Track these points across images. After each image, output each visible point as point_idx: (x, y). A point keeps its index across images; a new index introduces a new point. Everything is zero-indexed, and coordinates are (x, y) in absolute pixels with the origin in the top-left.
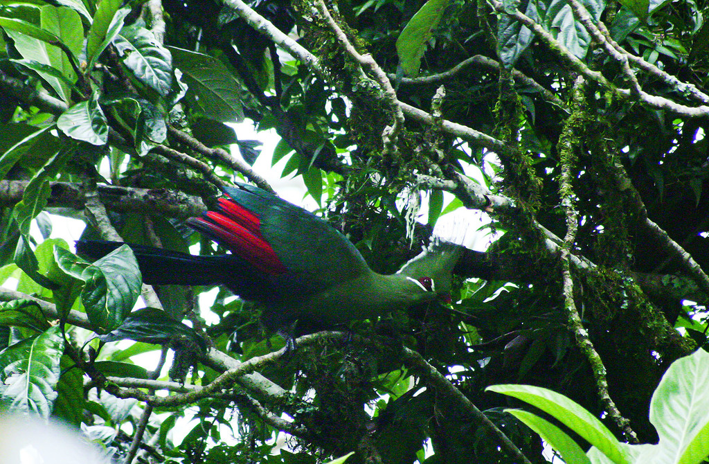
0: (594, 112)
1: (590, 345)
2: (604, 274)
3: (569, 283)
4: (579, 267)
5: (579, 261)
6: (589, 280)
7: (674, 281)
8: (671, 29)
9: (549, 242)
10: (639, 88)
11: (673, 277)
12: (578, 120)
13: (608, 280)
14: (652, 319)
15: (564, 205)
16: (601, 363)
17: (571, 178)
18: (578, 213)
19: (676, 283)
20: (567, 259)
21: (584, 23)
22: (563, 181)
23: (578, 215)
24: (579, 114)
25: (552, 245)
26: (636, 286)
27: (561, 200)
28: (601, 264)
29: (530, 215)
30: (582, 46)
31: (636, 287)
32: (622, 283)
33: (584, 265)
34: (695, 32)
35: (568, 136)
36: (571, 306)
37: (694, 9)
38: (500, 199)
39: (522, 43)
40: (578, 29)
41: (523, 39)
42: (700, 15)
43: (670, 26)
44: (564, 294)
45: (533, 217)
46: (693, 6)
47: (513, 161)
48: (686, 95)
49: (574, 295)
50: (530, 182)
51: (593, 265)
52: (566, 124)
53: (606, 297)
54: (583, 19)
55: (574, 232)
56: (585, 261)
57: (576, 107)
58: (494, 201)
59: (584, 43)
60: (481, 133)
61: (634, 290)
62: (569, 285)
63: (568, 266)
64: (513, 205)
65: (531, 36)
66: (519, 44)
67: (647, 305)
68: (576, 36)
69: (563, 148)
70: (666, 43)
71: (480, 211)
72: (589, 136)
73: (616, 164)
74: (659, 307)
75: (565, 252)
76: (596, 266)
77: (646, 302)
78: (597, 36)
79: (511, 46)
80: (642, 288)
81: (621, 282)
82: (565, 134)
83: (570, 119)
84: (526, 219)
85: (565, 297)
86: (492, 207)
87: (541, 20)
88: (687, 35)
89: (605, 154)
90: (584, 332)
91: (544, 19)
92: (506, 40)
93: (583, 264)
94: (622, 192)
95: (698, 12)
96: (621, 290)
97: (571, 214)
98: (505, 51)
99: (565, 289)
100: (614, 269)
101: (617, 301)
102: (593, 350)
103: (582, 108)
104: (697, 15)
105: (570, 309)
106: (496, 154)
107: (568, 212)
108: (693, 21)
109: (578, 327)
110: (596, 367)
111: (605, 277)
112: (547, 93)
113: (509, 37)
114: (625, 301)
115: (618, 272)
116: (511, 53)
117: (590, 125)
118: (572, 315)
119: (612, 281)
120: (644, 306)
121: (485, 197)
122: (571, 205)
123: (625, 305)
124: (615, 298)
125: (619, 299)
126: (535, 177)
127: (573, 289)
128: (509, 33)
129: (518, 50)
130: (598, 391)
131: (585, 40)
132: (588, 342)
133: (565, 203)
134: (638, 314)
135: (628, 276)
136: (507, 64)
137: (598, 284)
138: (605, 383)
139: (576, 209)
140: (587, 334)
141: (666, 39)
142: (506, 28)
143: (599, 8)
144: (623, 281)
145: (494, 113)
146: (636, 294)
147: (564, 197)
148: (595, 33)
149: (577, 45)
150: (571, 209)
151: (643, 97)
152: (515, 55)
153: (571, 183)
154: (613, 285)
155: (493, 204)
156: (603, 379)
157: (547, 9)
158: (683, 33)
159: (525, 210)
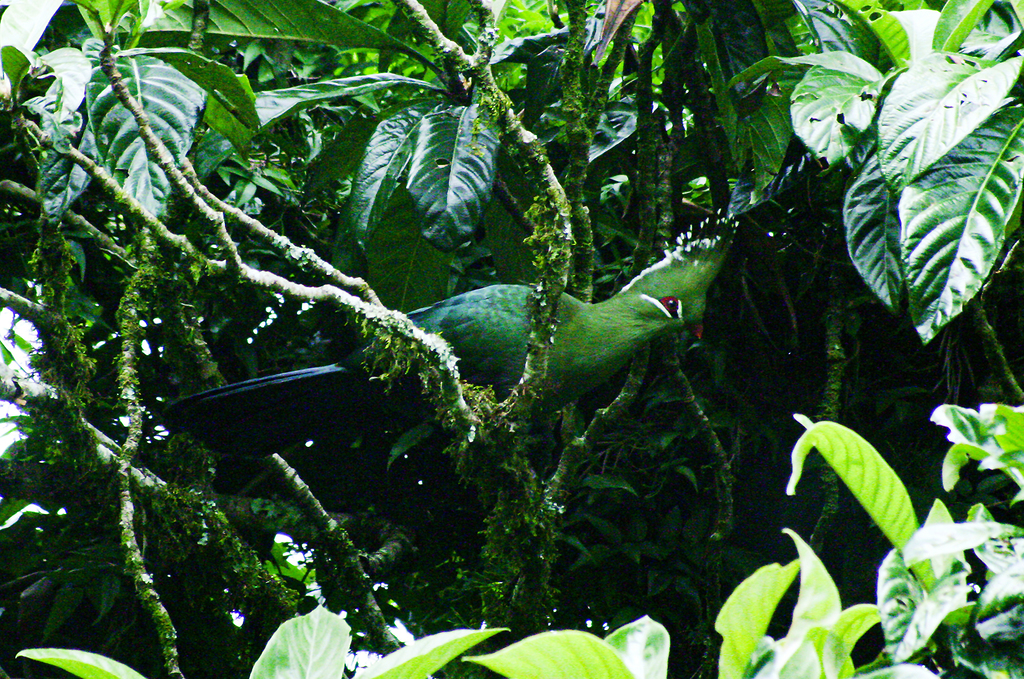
0: (168, 267)
1: (154, 597)
2: (176, 495)
3: (128, 507)
4: (141, 486)
5: (142, 477)
6: (155, 504)
7: (268, 508)
8: (277, 153)
9: (101, 448)
10: (238, 258)
11: (267, 502)
12: (147, 277)
13: (181, 504)
14: (240, 560)
15: (124, 397)
16: (170, 623)
17: (134, 360)
18: (143, 409)
19: (271, 511)
20: (126, 474)
21: (164, 167)
22: (124, 364)
23: (143, 413)
24: (150, 270)
25: (104, 453)
26: (221, 513)
27: (120, 391)
28: (172, 481)
29: (77, 410)
30: (158, 198)
31: (219, 514)
32: (200, 509)
33: (149, 482)
34: (309, 161)
35: (132, 301)
36: (130, 542)
37: (309, 128)
38: (36, 387)
39: (74, 188)
40: (153, 174)
41: (76, 183)
42: (318, 136)
43: (275, 149)
44: (121, 523)
45: (81, 413)
46: (308, 123)
47: (55, 334)
48: (301, 264)
49: (134, 525)
50: (78, 364)
51: (160, 481)
52: (130, 283)
53: (178, 528)
54: (163, 162)
55: (137, 436)
56: (149, 476)
57: (145, 259)
58: (27, 390)
59: (161, 194)
60: (11, 293)
61: (217, 519)
62: (128, 511)
63: (127, 484)
64: (54, 396)
65: (87, 179)
66: (69, 189)
67: (234, 541)
68: (150, 183)
69: (125, 317)
70: (267, 172)
71: (7, 403)
72: (161, 300)
73: (196, 341)
74: (250, 544)
75: (124, 464)
76: (164, 483)
77: (233, 535)
78: (182, 186)
79: (58, 191)
80: (227, 516)
81: (199, 507)
82: (128, 297)
83: (136, 276)
84: (70, 417)
85: (122, 528)
86: (24, 399)
87: (101, 159)
88: (298, 164)
89: (182, 325)
90: (146, 578)
91: (105, 158)
92: (51, 182)
93: (147, 479)
94: (204, 382)
95: (315, 132)
96: (197, 518)
97: (134, 411)
98: (50, 198)
99: (123, 517)
100: (190, 489)
101: (193, 533)
102: (159, 604)
103: (154, 261)
104: (313, 136)
105: (129, 545)
106: (31, 324)
107: (129, 408)
108: (308, 144)
109: (140, 571)
110: (162, 627)
111: (178, 500)
112: (103, 237)
113: (56, 178)
114: (204, 535)
115: (195, 493)
116: (58, 200)
117: (164, 285)
118: (131, 554)
119: (187, 506)
120: (229, 542)
121: (16, 383)
122: (134, 398)
123: (204, 540)
124: (191, 530)
125: (196, 531)
126: (85, 357)
127: (134, 516)
128: (56, 172)
129: (69, 197)
130: (164, 661)
131: (162, 190)
132: (152, 592)
133: (126, 394)
134: (222, 553)
135: (209, 499)
136: (53, 216)
137: (167, 510)
138: (174, 651)
139: (142, 404)
140: (151, 581)
141: (267, 167)
142: (52, 166)
143: (184, 146)
144: (201, 505)
145: (31, 266)
146: (219, 525)
147: (125, 386)
148: (180, 183)
149: (151, 196)
150: (134, 404)
151: (243, 272)
152: (63, 203)
153: (135, 368)
154: (189, 512)
155: (25, 394)
156: (172, 646)
157: (110, 143)
158: (293, 161)
159: (69, 403)
